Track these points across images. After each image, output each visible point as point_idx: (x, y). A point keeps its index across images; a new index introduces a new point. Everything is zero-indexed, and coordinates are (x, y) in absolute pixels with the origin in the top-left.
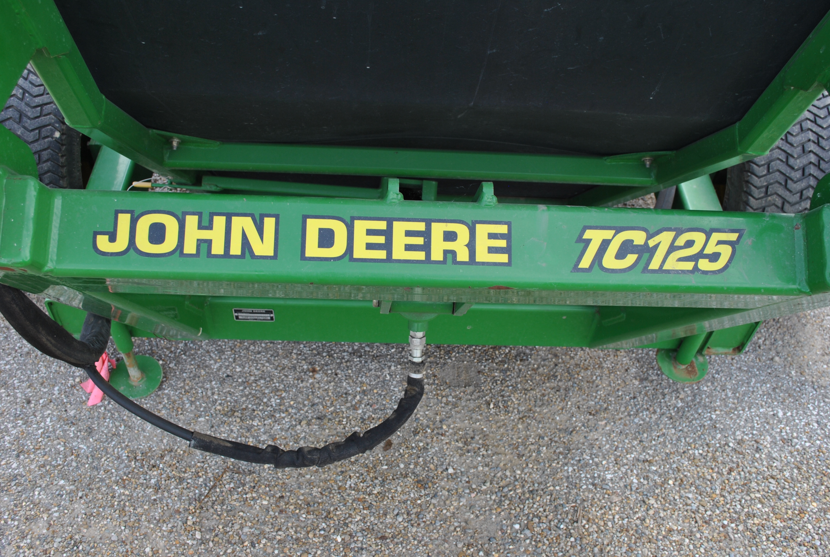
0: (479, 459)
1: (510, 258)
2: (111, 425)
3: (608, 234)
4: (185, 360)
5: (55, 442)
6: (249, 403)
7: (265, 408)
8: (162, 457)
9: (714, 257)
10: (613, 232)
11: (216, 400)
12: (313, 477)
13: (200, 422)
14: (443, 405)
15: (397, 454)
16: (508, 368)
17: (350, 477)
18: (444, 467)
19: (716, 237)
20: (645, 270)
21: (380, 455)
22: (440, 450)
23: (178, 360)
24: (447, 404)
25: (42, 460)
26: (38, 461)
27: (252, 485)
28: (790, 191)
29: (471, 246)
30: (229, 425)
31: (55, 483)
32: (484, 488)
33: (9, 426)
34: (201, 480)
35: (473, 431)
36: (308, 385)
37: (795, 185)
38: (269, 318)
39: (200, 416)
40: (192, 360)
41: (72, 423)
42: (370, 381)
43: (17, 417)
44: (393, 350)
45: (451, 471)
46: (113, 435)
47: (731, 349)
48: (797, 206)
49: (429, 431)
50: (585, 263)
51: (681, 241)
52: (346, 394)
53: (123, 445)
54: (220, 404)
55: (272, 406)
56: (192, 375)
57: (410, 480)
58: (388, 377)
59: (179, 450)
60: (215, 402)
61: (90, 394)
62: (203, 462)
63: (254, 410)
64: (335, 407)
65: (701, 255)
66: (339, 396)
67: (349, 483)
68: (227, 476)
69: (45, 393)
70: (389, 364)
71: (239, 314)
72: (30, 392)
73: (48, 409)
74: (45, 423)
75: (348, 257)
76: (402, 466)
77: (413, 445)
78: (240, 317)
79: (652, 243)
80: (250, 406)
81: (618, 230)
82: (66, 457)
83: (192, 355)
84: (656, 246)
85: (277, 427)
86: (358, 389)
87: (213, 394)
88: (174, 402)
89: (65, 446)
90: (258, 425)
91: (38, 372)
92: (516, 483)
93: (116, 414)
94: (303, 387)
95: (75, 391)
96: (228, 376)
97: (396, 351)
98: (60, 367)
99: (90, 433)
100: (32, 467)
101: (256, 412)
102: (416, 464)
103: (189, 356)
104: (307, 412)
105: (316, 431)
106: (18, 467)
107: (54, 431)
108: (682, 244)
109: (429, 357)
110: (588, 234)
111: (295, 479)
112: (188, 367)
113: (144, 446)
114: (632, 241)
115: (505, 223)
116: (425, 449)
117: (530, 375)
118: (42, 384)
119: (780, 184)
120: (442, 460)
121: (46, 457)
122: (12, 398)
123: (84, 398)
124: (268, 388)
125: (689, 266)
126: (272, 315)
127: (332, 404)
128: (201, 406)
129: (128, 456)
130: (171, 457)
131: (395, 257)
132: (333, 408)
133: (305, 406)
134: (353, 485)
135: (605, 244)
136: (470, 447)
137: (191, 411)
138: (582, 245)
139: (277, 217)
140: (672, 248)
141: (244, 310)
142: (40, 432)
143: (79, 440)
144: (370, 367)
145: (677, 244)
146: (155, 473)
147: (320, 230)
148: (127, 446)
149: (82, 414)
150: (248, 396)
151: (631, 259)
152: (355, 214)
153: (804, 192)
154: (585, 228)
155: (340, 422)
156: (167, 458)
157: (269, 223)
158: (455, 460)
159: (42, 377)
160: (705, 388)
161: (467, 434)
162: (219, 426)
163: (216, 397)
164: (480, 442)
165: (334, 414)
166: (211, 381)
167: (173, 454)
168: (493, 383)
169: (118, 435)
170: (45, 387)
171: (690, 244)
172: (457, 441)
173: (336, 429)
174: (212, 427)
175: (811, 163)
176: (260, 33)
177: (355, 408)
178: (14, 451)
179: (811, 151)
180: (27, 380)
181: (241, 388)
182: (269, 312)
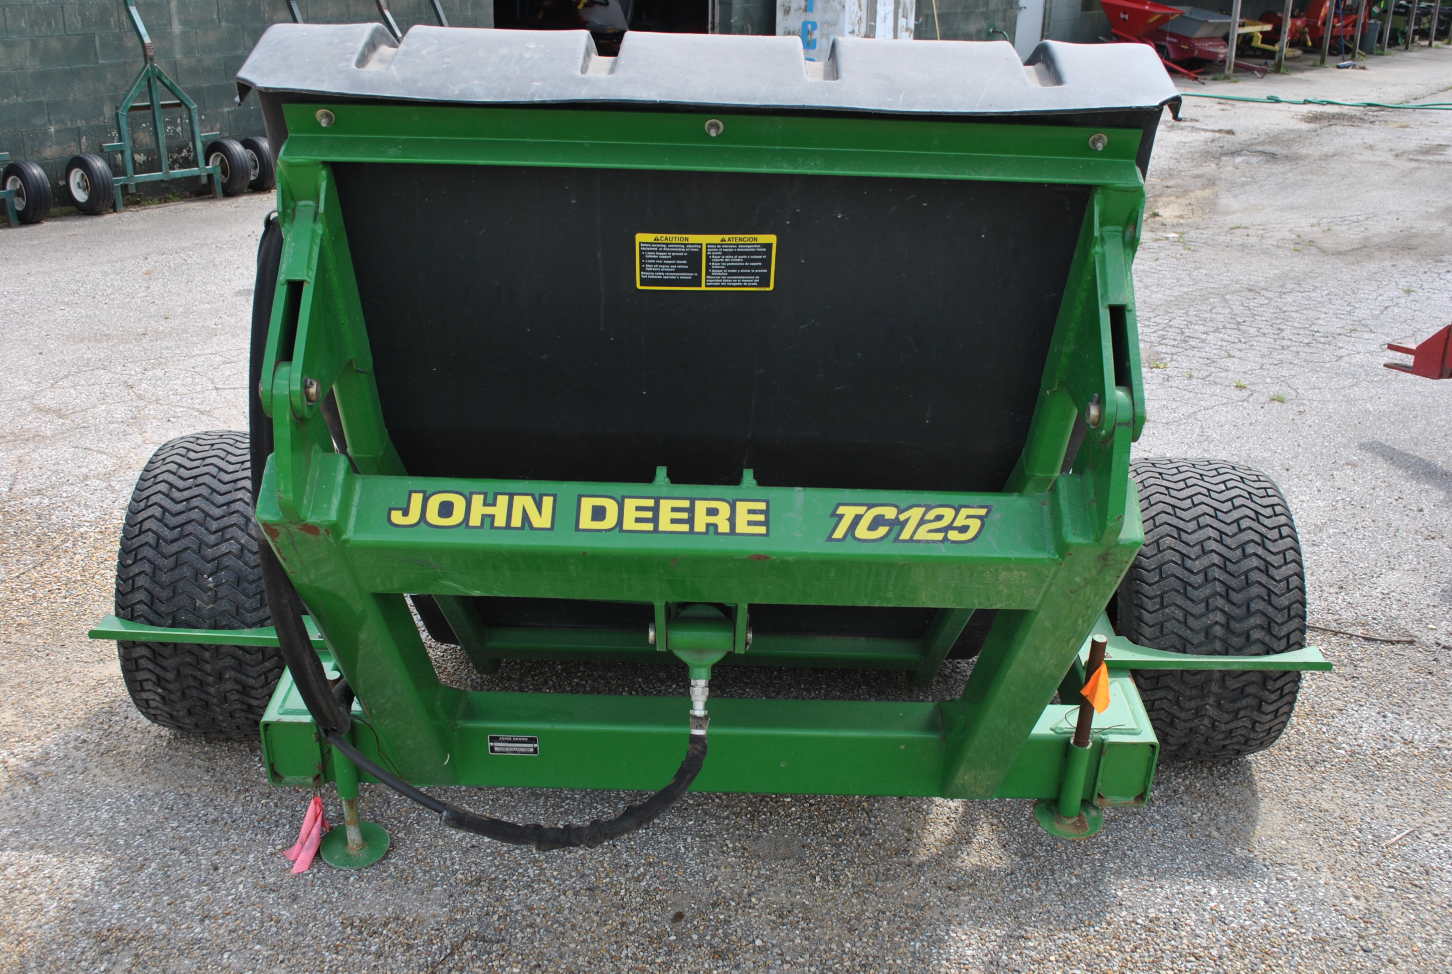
0: (797, 932)
1: (768, 530)
2: (321, 893)
3: (861, 510)
4: (419, 831)
5: (249, 908)
6: (500, 873)
7: (520, 878)
8: (386, 925)
9: (964, 529)
10: (866, 508)
11: (457, 870)
12: (579, 947)
13: (436, 892)
14: (753, 878)
15: (689, 926)
16: (843, 843)
17: (627, 947)
18: (751, 939)
19: (964, 512)
20: (897, 539)
21: (667, 926)
22: (746, 923)
23: (408, 830)
24: (759, 876)
25: (232, 926)
26: (227, 926)
27: (500, 953)
28: (1192, 601)
29: (732, 520)
30: (473, 894)
31: (249, 947)
32: (801, 960)
33: (191, 891)
34: (435, 947)
35: (791, 905)
36: (578, 856)
37: (1196, 593)
38: (532, 750)
39: (436, 885)
40: (427, 830)
41: (271, 889)
42: (659, 854)
43: (200, 883)
44: (690, 823)
45: (758, 942)
46: (324, 902)
47: (1132, 798)
48: (1204, 619)
49: (733, 904)
50: (839, 533)
51: (931, 515)
52: (626, 866)
53: (337, 912)
54: (463, 874)
55: (529, 877)
56: (426, 845)
57: (705, 950)
58: (683, 850)
59: (407, 918)
60: (455, 872)
61: (294, 861)
62: (438, 930)
63: (506, 881)
64: (612, 878)
65: (950, 527)
66: (617, 867)
67: (624, 952)
68: (468, 945)
69: (237, 860)
70: (685, 837)
71: (496, 744)
72: (218, 859)
73: (241, 876)
74: (237, 890)
75: (618, 528)
76: (695, 937)
77: (712, 917)
78: (496, 749)
79: (902, 517)
80: (501, 876)
81: (870, 506)
82: (262, 922)
83: (427, 825)
84: (907, 520)
85: (535, 897)
86: (643, 861)
87: (453, 864)
88: (403, 871)
89: (262, 912)
90: (510, 895)
91: (228, 839)
92: (845, 956)
93: (328, 881)
94: (571, 859)
95: (276, 859)
96: (473, 846)
97: (694, 824)
98: (256, 835)
99: (294, 900)
100: (221, 932)
101: (508, 882)
102: (713, 936)
103: (423, 826)
104: (574, 882)
105: (585, 902)
106: (203, 931)
107: (248, 897)
108: (932, 518)
109: (738, 829)
110: (841, 510)
111: (555, 949)
112: (422, 836)
113: (363, 913)
114: (884, 516)
115: (764, 501)
116: (727, 922)
117: (873, 851)
118: (234, 850)
119: (1178, 591)
120: (748, 933)
121: (238, 922)
122: (195, 865)
123: (287, 866)
124: (524, 858)
125: (940, 536)
126: (535, 745)
127: (607, 876)
128: (437, 876)
129: (342, 923)
130: (397, 924)
131: (661, 528)
132: (608, 879)
133: (572, 877)
134: (630, 955)
135: (858, 519)
136: (786, 921)
137: (425, 880)
138: (836, 519)
139: (555, 496)
140: (922, 522)
141: (502, 737)
142: (230, 898)
143: (280, 907)
144: (660, 839)
145: (926, 518)
146: (377, 940)
147: (593, 507)
148: (341, 912)
149: (285, 881)
150: (498, 866)
151: (882, 530)
152: (626, 494)
153: (1210, 601)
154: (839, 505)
155: (616, 893)
156: (392, 925)
157: (548, 502)
158: (765, 933)
159: (234, 845)
160: (1112, 865)
161: (783, 907)
162: (460, 895)
163: (457, 867)
164: (800, 915)
165: (610, 886)
166: (451, 851)
167: (399, 922)
168: (821, 858)
169: (331, 902)
170: (236, 855)
171: (939, 518)
172: (769, 914)
173: (612, 900)
174: (451, 896)
175: (1214, 564)
176: (544, 357)
177: (638, 880)
178: (197, 915)
179: (1212, 551)
180: (214, 847)
181: (490, 858)
182: (532, 741)
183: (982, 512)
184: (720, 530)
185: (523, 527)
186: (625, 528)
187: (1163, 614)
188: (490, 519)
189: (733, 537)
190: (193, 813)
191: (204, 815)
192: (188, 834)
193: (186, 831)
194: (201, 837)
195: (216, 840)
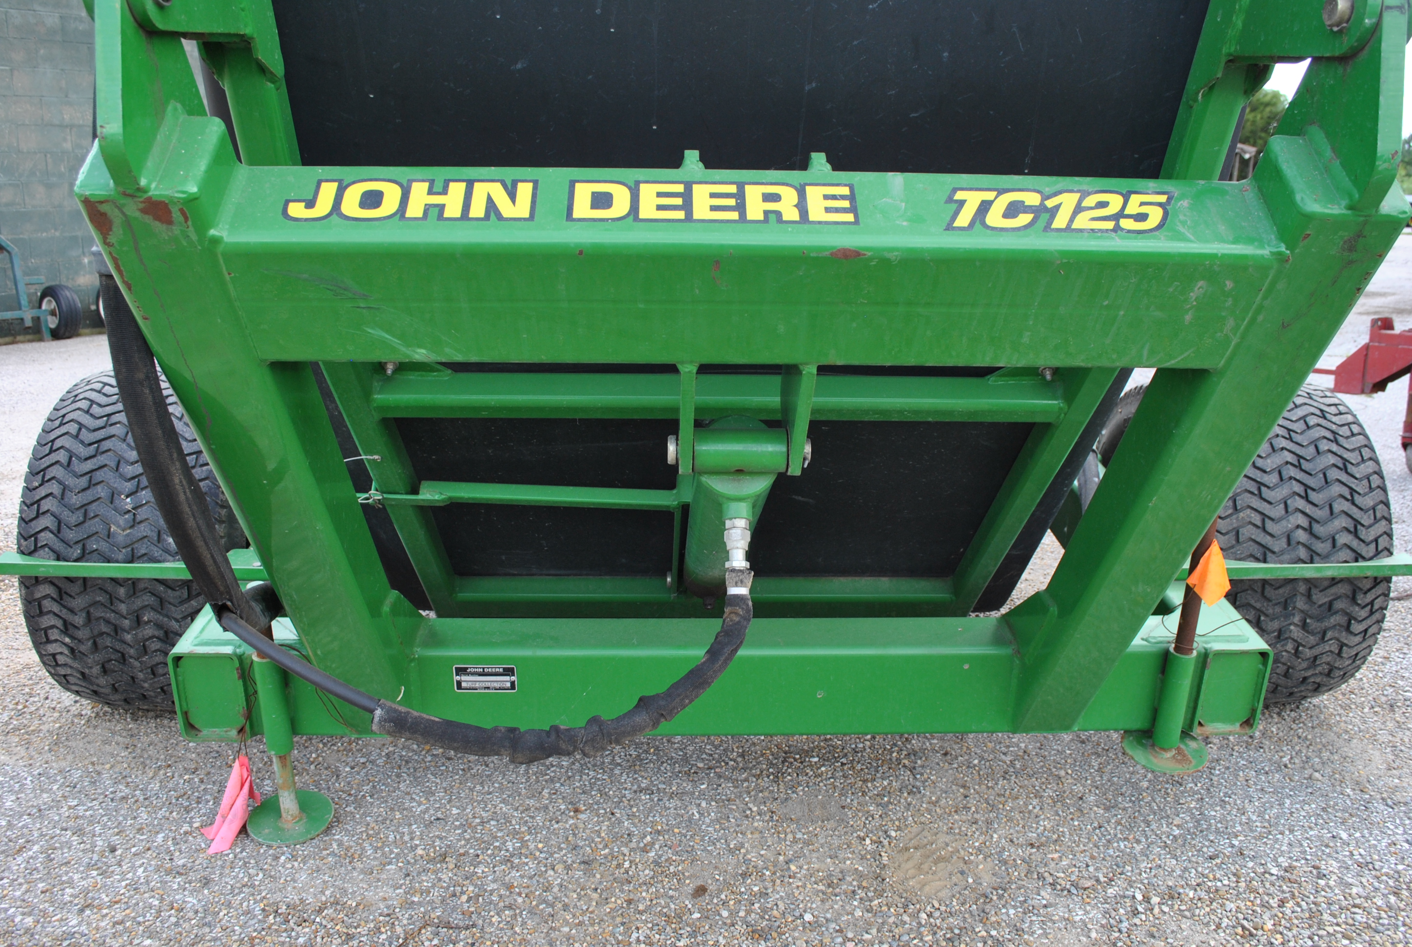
0: (855, 903)
1: (856, 217)
2: (241, 875)
3: (989, 196)
4: (372, 804)
5: (146, 895)
6: (471, 848)
7: (496, 852)
8: (320, 911)
9: (1142, 217)
11: (417, 845)
12: (574, 931)
13: (388, 871)
14: (788, 843)
15: (715, 901)
16: (889, 802)
17: (638, 929)
18: (797, 914)
19: (1135, 199)
20: (1048, 227)
21: (687, 902)
22: (788, 895)
23: (359, 803)
24: (795, 841)
25: (119, 917)
26: (113, 917)
27: (470, 941)
28: (1270, 503)
29: (802, 206)
30: (436, 872)
31: (136, 942)
32: (867, 937)
33: (76, 877)
34: (384, 936)
35: (842, 872)
36: (568, 826)
37: (1273, 493)
38: (508, 685)
39: (390, 863)
40: (382, 803)
41: (178, 873)
42: (668, 821)
43: (89, 866)
44: (703, 787)
45: (808, 917)
46: (244, 886)
47: (1238, 725)
49: (768, 873)
50: (964, 219)
51: (1091, 201)
52: (629, 835)
53: (258, 898)
54: (424, 849)
55: (507, 850)
56: (380, 819)
57: (740, 928)
58: (697, 816)
59: (349, 902)
60: (414, 848)
61: (213, 840)
62: (388, 915)
63: (478, 856)
64: (611, 849)
65: (1120, 215)
66: (616, 837)
67: (635, 935)
68: (427, 933)
69: (142, 840)
70: (698, 802)
71: (464, 678)
72: (118, 840)
73: (144, 857)
74: (135, 874)
75: (631, 217)
76: (725, 914)
77: (743, 890)
78: (464, 685)
79: (1050, 203)
80: (472, 851)
81: (1001, 192)
82: (159, 911)
83: (383, 797)
84: (1057, 207)
85: (514, 873)
86: (649, 830)
87: (412, 839)
88: (348, 849)
89: (162, 900)
90: (483, 872)
91: (135, 818)
92: (922, 929)
93: (252, 861)
94: (559, 829)
95: (191, 838)
96: (438, 819)
97: (707, 788)
98: (171, 812)
99: (205, 884)
100: (103, 924)
101: (481, 857)
102: (748, 912)
103: (378, 799)
104: (565, 855)
105: (580, 878)
106: (79, 924)
107: (148, 883)
108: (1093, 205)
109: (761, 791)
110: (960, 195)
111: (543, 935)
112: (376, 810)
113: (293, 897)
114: (1024, 202)
115: (845, 185)
116: (764, 894)
117: (927, 809)
118: (139, 830)
119: (1252, 493)
120: (792, 906)
121: (128, 911)
122: (88, 846)
123: (203, 846)
124: (502, 830)
125: (1110, 225)
126: (513, 678)
127: (606, 846)
128: (391, 852)
129: (263, 910)
130: (336, 910)
131: (696, 216)
132: (607, 851)
133: (561, 849)
134: (642, 938)
135: (985, 207)
136: (838, 890)
137: (375, 858)
138: (954, 206)
139: (536, 183)
140: (1080, 209)
141: (472, 668)
142: (124, 884)
143: (186, 893)
144: (667, 804)
145: (1084, 204)
146: (307, 930)
147: (593, 193)
148: (264, 898)
149: (197, 862)
150: (469, 839)
151: (1024, 219)
152: (641, 178)
153: (1289, 502)
154: (955, 190)
155: (619, 866)
156: (329, 912)
157: (525, 190)
158: (814, 906)
159: (142, 824)
161: (831, 875)
162: (419, 874)
163: (418, 842)
164: (855, 883)
165: (610, 857)
166: (411, 825)
167: (339, 907)
168: (867, 819)
169: (253, 886)
170: (142, 834)
171: (1103, 205)
172: (816, 883)
173: (613, 874)
174: (408, 875)
177: (645, 850)
178: (76, 905)
180: (117, 827)
181: (460, 831)
182: (509, 672)
183: (1163, 199)
184: (785, 218)
185: (487, 217)
186: (642, 215)
187: (1237, 519)
188: (437, 210)
189: (806, 226)
190: (99, 791)
191: (112, 793)
192: (88, 813)
193: (86, 810)
194: (103, 816)
195: (121, 818)
